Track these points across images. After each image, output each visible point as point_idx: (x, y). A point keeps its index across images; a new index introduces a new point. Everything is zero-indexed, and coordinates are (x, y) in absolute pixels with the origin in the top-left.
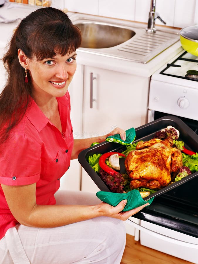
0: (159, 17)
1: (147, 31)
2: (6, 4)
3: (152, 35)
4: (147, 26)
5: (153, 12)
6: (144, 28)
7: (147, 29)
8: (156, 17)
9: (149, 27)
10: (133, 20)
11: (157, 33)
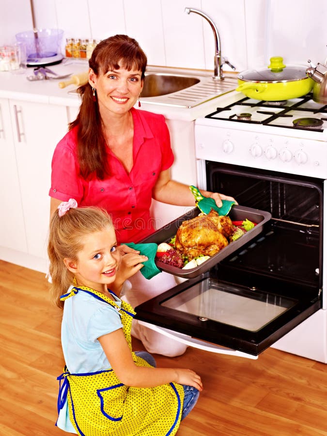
0: (227, 63)
1: (214, 78)
2: (64, 61)
3: (219, 82)
4: (213, 74)
5: (219, 56)
6: (210, 76)
7: (214, 76)
8: (222, 62)
9: (216, 74)
10: (204, 69)
11: (226, 80)
